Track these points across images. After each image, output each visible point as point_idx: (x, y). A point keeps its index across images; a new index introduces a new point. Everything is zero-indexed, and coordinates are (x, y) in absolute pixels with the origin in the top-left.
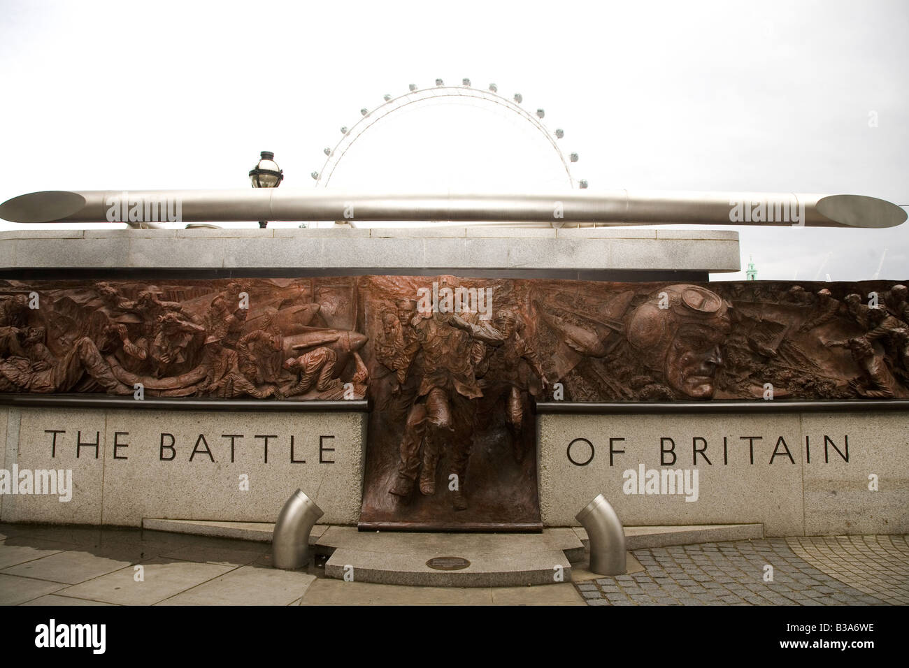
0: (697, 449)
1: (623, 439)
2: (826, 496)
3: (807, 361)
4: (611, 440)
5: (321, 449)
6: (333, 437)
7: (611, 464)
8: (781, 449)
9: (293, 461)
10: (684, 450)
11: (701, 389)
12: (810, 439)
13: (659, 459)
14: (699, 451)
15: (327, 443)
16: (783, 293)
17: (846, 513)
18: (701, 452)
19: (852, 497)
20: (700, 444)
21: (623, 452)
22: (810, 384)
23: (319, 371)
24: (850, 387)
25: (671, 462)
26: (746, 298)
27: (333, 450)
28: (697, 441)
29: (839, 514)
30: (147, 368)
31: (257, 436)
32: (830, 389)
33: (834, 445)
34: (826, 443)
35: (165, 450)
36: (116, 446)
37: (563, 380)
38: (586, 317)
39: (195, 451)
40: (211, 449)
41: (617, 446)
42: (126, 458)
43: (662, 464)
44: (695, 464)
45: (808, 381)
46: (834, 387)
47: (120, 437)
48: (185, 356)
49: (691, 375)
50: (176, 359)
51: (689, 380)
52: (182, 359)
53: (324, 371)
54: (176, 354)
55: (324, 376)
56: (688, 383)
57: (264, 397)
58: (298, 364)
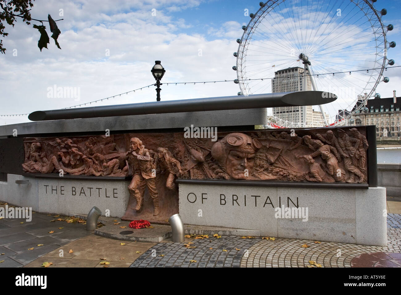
0: (234, 199)
1: (207, 194)
2: (287, 222)
3: (290, 164)
4: (202, 194)
5: (114, 193)
6: (117, 189)
7: (202, 203)
8: (268, 201)
9: (106, 197)
10: (229, 199)
11: (239, 176)
12: (281, 198)
13: (220, 203)
14: (235, 200)
15: (115, 191)
16: (279, 135)
17: (297, 230)
18: (236, 200)
19: (299, 223)
20: (235, 198)
21: (207, 199)
22: (285, 175)
23: (114, 167)
24: (304, 176)
25: (224, 203)
26: (263, 137)
27: (117, 193)
28: (234, 196)
29: (293, 230)
30: (68, 165)
31: (96, 188)
32: (293, 177)
33: (291, 201)
34: (288, 200)
35: (73, 192)
36: (61, 190)
37: (189, 170)
38: (201, 146)
39: (81, 193)
40: (85, 192)
41: (204, 196)
42: (64, 194)
43: (221, 204)
44: (233, 205)
45: (284, 173)
46: (295, 176)
47: (62, 188)
48: (79, 162)
49: (235, 170)
50: (76, 163)
51: (234, 172)
52: (78, 163)
53: (115, 167)
54: (77, 161)
55: (115, 168)
56: (234, 173)
57: (98, 175)
58: (106, 165)
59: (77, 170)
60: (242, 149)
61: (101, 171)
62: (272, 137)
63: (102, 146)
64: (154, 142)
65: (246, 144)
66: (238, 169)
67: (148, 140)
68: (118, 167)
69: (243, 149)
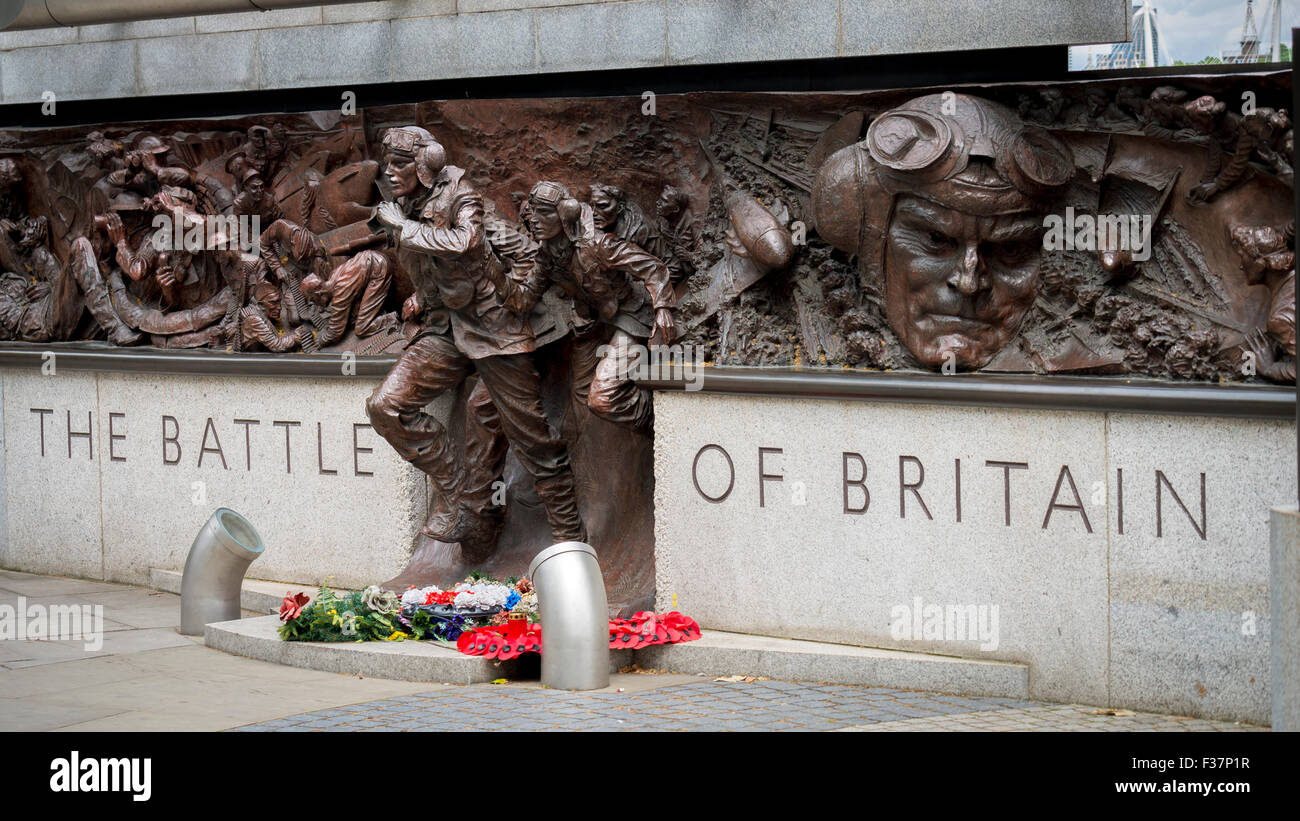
0: (907, 481)
1: (783, 451)
2: (1155, 617)
4: (763, 451)
5: (356, 450)
7: (761, 504)
8: (1066, 495)
9: (322, 471)
10: (884, 482)
12: (1125, 478)
13: (841, 503)
14: (910, 486)
15: (363, 439)
17: (1198, 664)
18: (915, 488)
20: (911, 474)
21: (781, 478)
23: (358, 297)
25: (861, 506)
27: (370, 451)
28: (907, 465)
29: (1182, 664)
31: (276, 423)
32: (1190, 355)
33: (1175, 494)
34: (1159, 486)
35: (168, 445)
36: (112, 437)
37: (714, 318)
38: (781, 175)
39: (204, 449)
40: (222, 445)
41: (772, 464)
42: (124, 459)
43: (848, 510)
44: (903, 515)
45: (1155, 334)
46: (1202, 349)
47: (116, 421)
48: (202, 270)
49: (925, 313)
50: (186, 276)
51: (921, 325)
52: (194, 278)
53: (366, 297)
54: (187, 268)
55: (365, 307)
56: (917, 330)
57: (281, 348)
58: (320, 287)
59: (189, 319)
60: (941, 187)
61: (301, 322)
62: (1120, 119)
63: (314, 179)
64: (561, 151)
65: (964, 160)
66: (940, 310)
67: (528, 136)
68: (380, 300)
69: (947, 191)
